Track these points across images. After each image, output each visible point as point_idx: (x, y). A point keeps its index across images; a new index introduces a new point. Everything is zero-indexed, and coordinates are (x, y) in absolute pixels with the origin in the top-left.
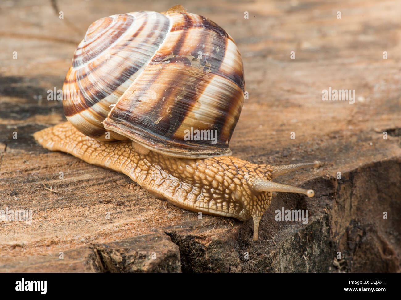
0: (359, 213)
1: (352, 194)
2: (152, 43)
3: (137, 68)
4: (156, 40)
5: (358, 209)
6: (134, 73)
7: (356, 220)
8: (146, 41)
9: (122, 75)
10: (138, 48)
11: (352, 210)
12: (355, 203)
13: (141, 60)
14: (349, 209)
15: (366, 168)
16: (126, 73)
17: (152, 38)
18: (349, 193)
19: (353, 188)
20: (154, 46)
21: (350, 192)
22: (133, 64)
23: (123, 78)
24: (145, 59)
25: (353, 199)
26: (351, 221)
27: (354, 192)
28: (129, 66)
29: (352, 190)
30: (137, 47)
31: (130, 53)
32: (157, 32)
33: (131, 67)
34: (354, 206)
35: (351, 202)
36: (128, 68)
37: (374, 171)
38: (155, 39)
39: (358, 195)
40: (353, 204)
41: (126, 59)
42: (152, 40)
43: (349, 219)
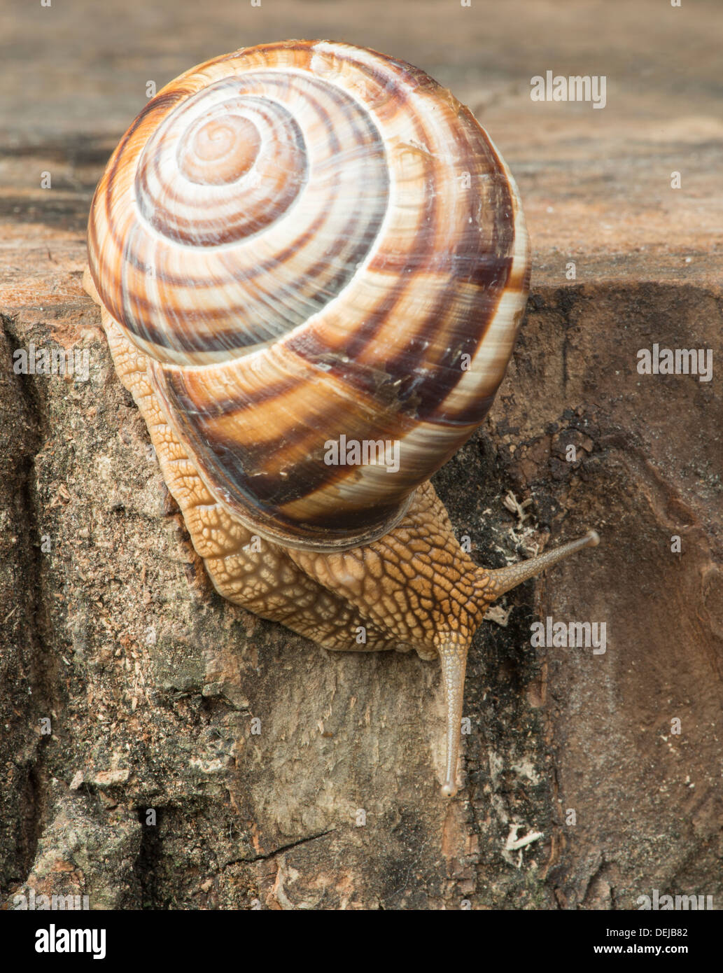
0: (591, 398)
1: (566, 346)
2: (312, 293)
3: (255, 339)
4: (325, 287)
5: (588, 387)
6: (244, 345)
7: (580, 412)
8: (299, 286)
9: (216, 338)
10: (273, 298)
11: (569, 386)
12: (578, 369)
13: (272, 327)
14: (558, 380)
15: (614, 292)
16: (227, 338)
17: (316, 280)
18: (557, 341)
19: (571, 332)
20: (312, 303)
21: (562, 339)
22: (249, 328)
23: (216, 344)
24: (280, 328)
25: (570, 360)
26: (566, 412)
27: (574, 342)
28: (237, 329)
29: (567, 335)
30: (272, 293)
31: (252, 300)
32: (337, 264)
33: (241, 333)
34: (576, 376)
35: (565, 365)
36: (235, 332)
37: (640, 302)
38: (324, 283)
39: (589, 354)
40: (570, 372)
41: (238, 310)
42: (316, 285)
43: (560, 407)
